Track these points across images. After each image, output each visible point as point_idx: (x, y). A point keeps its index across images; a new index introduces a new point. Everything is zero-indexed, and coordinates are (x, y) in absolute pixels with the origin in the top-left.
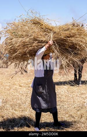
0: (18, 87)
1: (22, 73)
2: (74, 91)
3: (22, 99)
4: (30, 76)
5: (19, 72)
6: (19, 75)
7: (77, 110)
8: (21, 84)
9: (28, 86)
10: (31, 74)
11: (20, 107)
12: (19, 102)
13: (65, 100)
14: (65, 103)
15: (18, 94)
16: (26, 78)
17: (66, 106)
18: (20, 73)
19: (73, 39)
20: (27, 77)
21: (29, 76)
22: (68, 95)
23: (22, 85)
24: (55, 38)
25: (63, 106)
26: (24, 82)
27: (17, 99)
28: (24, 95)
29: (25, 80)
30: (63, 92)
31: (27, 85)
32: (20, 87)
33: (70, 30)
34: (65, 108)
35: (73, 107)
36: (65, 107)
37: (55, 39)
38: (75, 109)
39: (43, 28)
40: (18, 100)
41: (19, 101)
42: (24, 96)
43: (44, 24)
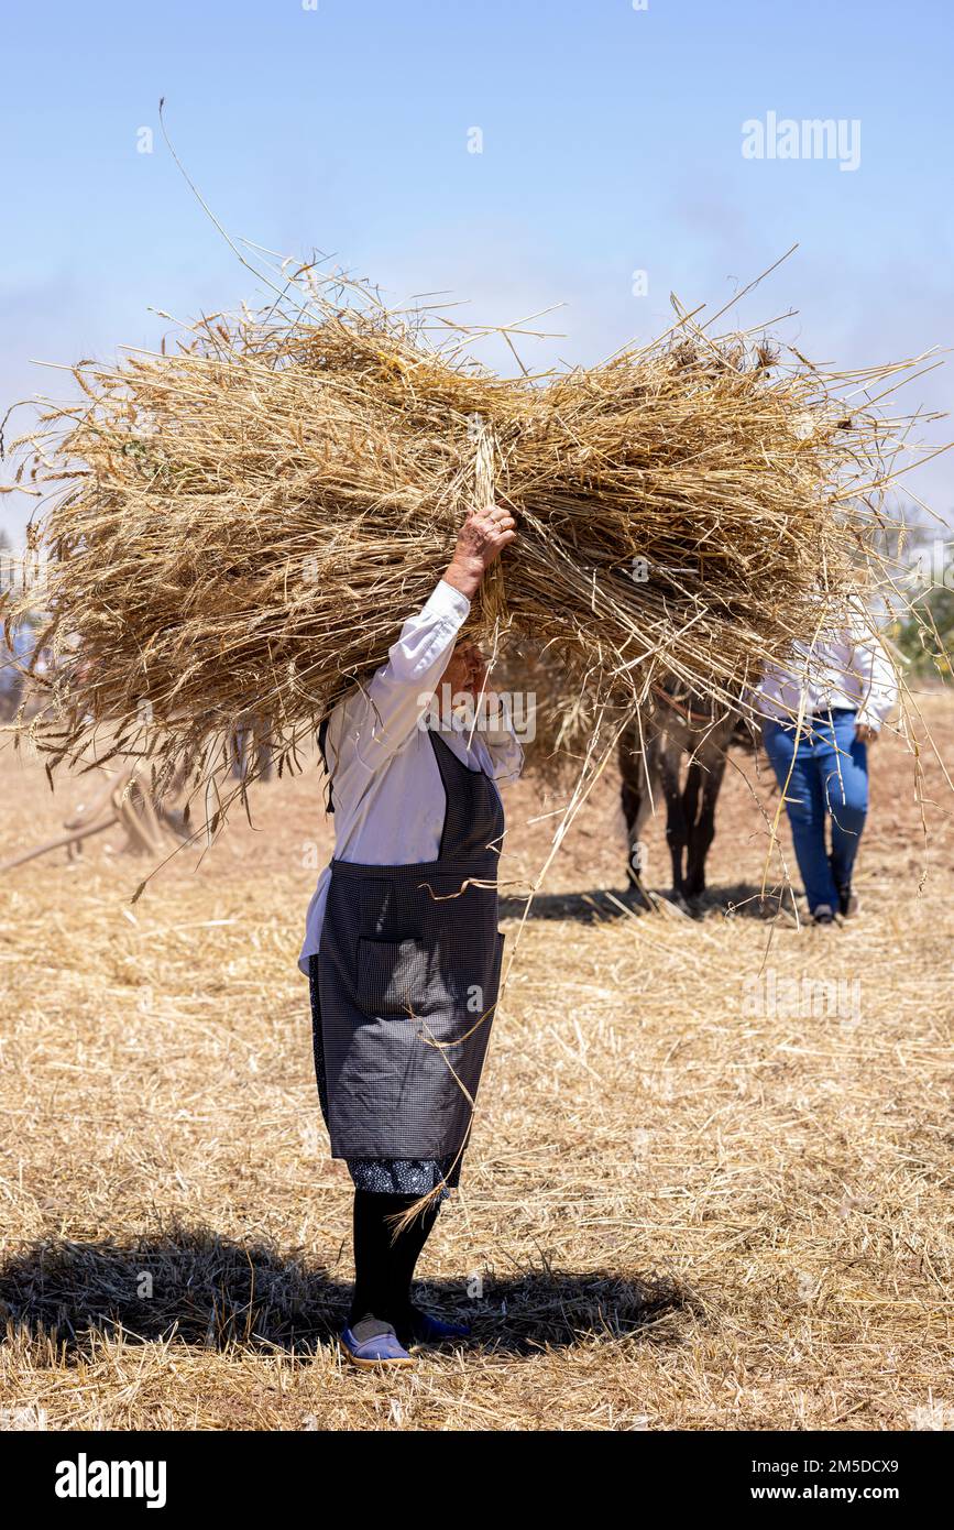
0: (98, 985)
1: (136, 845)
2: (690, 1036)
3: (142, 1113)
4: (221, 873)
5: (108, 834)
6: (108, 862)
7: (731, 1244)
8: (129, 960)
9: (205, 977)
10: (236, 850)
11: (132, 1199)
12: (112, 1143)
13: (600, 1132)
14: (610, 1158)
15: (103, 1066)
16: (185, 896)
17: (617, 1200)
18: (118, 835)
19: (677, 478)
20: (187, 885)
21: (208, 874)
22: (628, 1078)
23: (146, 965)
24: (516, 478)
25: (586, 1193)
26: (162, 931)
27: (98, 1117)
28: (170, 1073)
29: (177, 920)
30: (584, 1046)
31: (196, 965)
32: (123, 991)
33: (649, 401)
34: (610, 1213)
35: (692, 1205)
36: (610, 1202)
37: (520, 489)
38: (711, 1229)
39: (399, 404)
40: (110, 1124)
41: (118, 1139)
42: (165, 1081)
43: (406, 367)
